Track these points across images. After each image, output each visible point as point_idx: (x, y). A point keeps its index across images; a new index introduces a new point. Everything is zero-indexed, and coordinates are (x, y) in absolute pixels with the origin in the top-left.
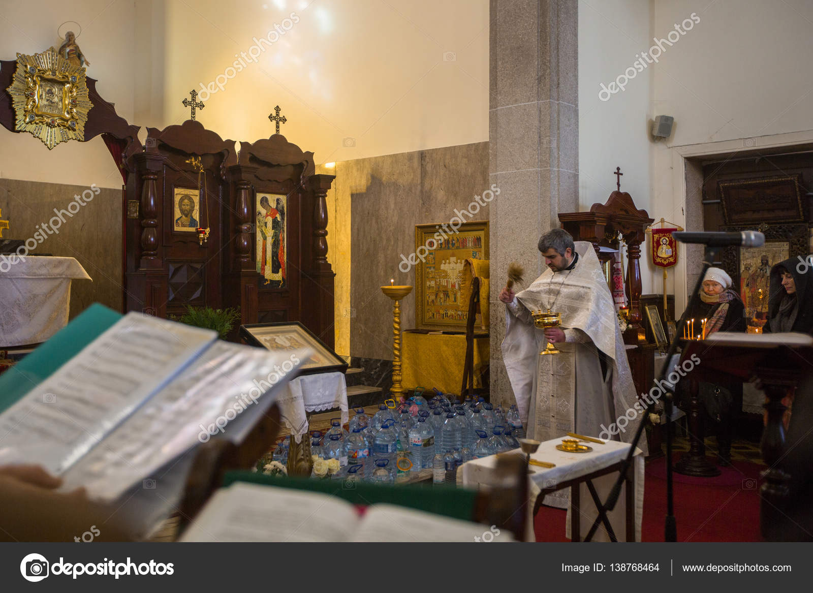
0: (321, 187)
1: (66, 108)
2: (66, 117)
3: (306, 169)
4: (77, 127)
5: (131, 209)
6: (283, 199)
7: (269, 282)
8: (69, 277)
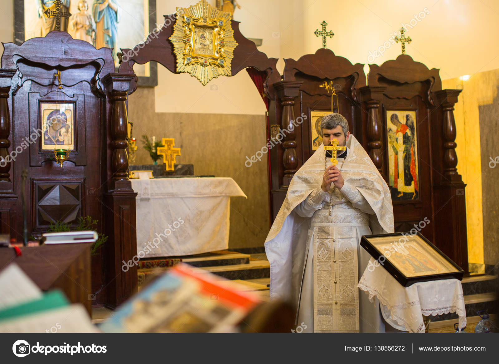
0: (448, 101)
1: (215, 49)
2: (215, 56)
3: (433, 85)
4: (225, 64)
5: (274, 132)
6: (413, 115)
7: (402, 194)
8: (228, 195)
